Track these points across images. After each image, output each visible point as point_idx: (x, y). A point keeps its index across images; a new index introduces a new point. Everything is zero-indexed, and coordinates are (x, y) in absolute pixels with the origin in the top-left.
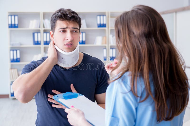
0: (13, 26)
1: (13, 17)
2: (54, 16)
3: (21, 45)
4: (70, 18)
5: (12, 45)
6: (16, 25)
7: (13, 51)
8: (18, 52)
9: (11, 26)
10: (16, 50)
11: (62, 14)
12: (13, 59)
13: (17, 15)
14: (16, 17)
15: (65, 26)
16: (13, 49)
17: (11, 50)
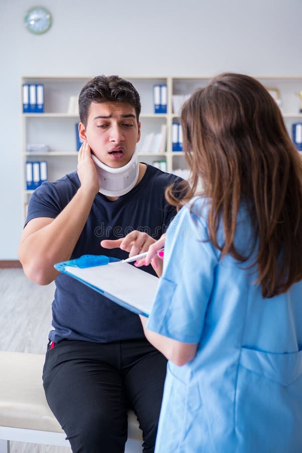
0: (33, 107)
1: (33, 89)
2: (85, 93)
3: (50, 150)
4: (117, 97)
5: (31, 151)
6: (40, 107)
7: (32, 163)
8: (43, 165)
9: (29, 109)
10: (39, 163)
11: (99, 89)
12: (33, 182)
13: (41, 85)
14: (40, 89)
15: (107, 113)
16: (32, 160)
17: (27, 162)
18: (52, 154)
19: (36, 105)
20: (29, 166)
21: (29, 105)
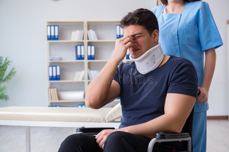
0: (53, 37)
1: (52, 28)
3: (61, 59)
5: (51, 60)
6: (56, 37)
7: (52, 66)
8: (58, 68)
9: (50, 38)
10: (56, 66)
12: (52, 76)
13: (57, 26)
14: (56, 28)
16: (52, 65)
17: (50, 66)
18: (62, 61)
19: (55, 36)
20: (51, 68)
21: (51, 36)
